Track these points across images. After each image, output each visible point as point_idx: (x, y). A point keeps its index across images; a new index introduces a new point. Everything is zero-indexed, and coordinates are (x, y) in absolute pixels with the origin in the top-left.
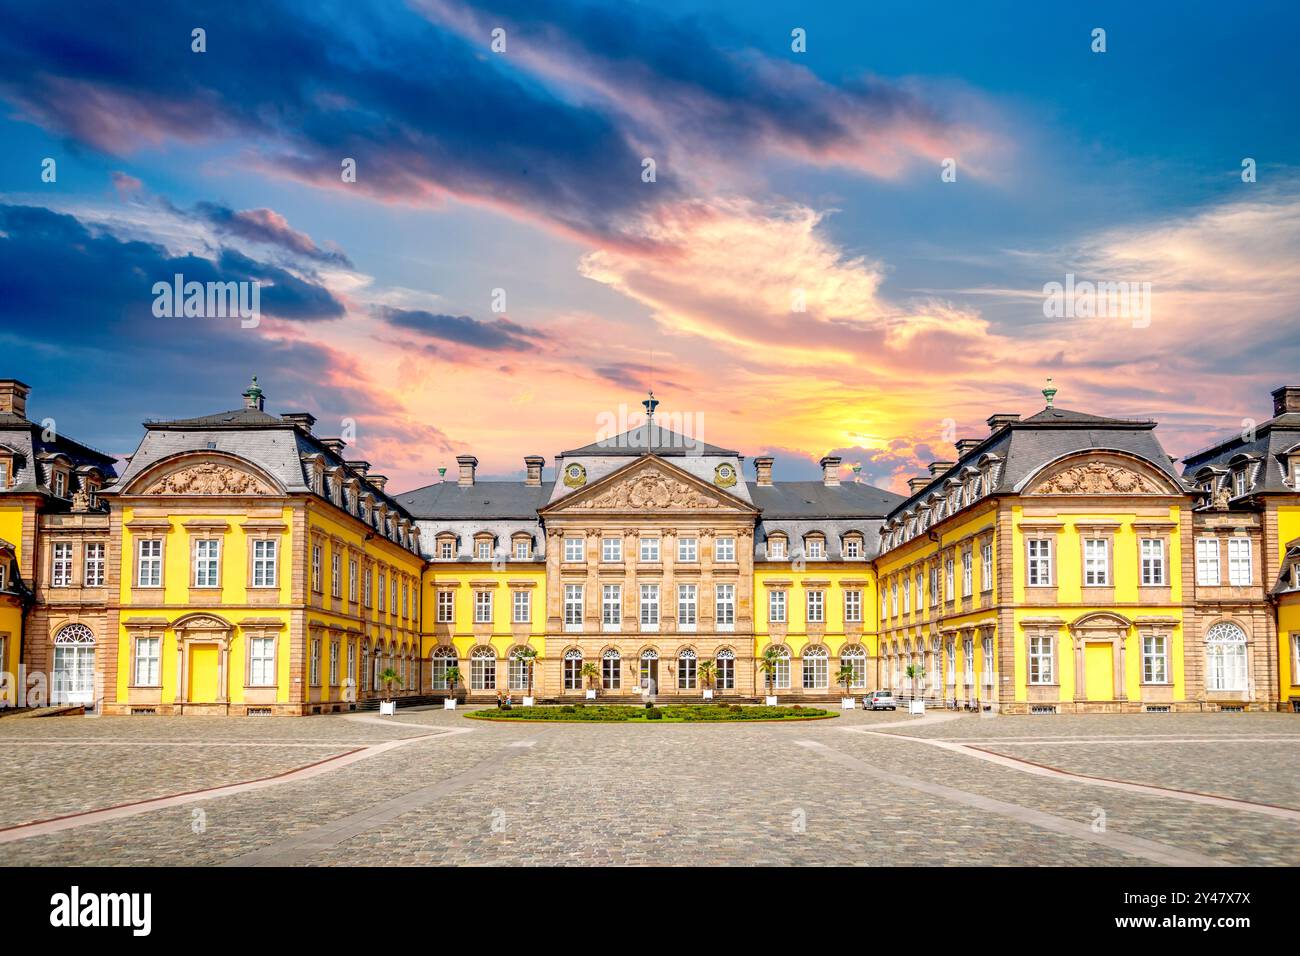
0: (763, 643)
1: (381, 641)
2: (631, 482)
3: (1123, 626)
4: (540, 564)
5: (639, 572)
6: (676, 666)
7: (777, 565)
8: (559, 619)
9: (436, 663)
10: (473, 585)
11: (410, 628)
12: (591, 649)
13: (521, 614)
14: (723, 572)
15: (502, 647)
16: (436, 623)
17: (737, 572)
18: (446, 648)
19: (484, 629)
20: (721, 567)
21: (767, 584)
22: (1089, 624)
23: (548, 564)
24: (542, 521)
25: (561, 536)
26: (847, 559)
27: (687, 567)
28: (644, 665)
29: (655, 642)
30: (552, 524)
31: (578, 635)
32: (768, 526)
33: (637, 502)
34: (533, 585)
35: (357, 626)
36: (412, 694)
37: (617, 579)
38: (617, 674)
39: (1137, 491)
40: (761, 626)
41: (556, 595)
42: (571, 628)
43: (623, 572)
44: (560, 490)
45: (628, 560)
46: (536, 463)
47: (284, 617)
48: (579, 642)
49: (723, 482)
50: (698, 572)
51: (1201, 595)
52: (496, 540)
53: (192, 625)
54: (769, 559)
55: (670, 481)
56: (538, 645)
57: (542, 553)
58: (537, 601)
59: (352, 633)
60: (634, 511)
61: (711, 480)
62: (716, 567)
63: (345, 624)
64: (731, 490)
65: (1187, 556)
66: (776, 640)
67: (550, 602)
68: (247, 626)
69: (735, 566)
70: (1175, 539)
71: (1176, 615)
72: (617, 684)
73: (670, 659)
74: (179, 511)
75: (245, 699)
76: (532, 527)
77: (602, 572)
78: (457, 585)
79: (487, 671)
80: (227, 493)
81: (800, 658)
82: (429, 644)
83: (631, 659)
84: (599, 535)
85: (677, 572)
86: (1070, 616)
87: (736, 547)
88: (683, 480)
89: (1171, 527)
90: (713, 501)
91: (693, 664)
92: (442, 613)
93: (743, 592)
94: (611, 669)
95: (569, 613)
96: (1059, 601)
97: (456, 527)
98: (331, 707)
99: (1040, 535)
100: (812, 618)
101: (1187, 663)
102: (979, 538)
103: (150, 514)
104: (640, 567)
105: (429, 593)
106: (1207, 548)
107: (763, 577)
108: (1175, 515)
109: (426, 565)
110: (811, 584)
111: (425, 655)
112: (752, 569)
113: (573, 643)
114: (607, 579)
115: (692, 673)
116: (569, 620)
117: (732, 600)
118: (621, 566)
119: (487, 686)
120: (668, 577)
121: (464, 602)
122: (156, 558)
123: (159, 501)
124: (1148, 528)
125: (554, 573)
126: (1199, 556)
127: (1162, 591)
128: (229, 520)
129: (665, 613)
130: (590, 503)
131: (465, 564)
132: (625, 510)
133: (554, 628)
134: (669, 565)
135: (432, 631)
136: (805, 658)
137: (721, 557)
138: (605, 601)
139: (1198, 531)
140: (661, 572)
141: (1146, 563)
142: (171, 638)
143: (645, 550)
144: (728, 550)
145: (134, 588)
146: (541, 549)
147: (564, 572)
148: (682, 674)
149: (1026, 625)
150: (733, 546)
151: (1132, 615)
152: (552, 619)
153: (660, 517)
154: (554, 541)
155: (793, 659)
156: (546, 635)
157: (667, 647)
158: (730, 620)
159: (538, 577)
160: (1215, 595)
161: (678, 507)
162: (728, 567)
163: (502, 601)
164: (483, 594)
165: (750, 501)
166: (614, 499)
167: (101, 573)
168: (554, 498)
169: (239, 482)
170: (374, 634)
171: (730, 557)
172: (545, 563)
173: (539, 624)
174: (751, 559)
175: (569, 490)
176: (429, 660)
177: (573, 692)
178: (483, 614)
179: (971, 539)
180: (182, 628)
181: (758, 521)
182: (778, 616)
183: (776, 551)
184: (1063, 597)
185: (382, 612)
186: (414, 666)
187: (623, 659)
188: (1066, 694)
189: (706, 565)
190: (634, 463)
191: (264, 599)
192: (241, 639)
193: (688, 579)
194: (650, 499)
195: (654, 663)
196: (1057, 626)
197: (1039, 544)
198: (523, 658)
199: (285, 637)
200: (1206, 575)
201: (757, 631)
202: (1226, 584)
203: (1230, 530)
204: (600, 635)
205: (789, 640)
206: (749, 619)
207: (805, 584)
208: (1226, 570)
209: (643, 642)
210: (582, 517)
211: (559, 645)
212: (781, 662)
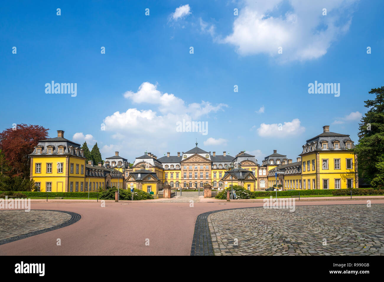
0: (213, 181)
2: (193, 158)
4: (180, 170)
5: (195, 171)
6: (200, 184)
7: (215, 169)
8: (183, 177)
9: (165, 184)
10: (170, 173)
11: (162, 179)
12: (188, 181)
13: (177, 177)
14: (207, 170)
15: (175, 181)
16: (165, 178)
17: (209, 170)
18: (166, 182)
19: (172, 179)
21: (213, 172)
24: (180, 163)
26: (225, 168)
28: (195, 184)
29: (197, 180)
30: (182, 164)
31: (186, 180)
32: (214, 163)
33: (194, 160)
34: (179, 172)
38: (191, 185)
39: (252, 165)
40: (212, 178)
41: (182, 174)
42: (185, 179)
43: (192, 171)
44: (183, 159)
45: (193, 169)
46: (179, 153)
50: (203, 170)
51: (259, 176)
52: (174, 166)
55: (199, 157)
56: (180, 181)
57: (180, 168)
58: (180, 175)
60: (194, 162)
61: (205, 157)
64: (208, 158)
65: (258, 172)
66: (215, 180)
70: (256, 170)
72: (191, 187)
76: (179, 164)
78: (168, 173)
79: (172, 185)
82: (164, 181)
83: (193, 183)
84: (189, 165)
85: (200, 170)
87: (209, 167)
88: (201, 157)
89: (256, 169)
90: (205, 160)
91: (202, 183)
93: (210, 173)
94: (191, 184)
97: (168, 164)
100: (220, 177)
101: (257, 184)
103: (137, 169)
105: (164, 174)
106: (260, 171)
107: (213, 171)
108: (256, 167)
109: (164, 170)
112: (211, 170)
113: (185, 181)
114: (190, 172)
115: (202, 185)
117: (208, 174)
120: (199, 171)
121: (169, 175)
123: (138, 167)
125: (182, 171)
129: (198, 176)
130: (187, 161)
131: (169, 170)
132: (192, 162)
133: (182, 179)
134: (199, 169)
136: (219, 182)
137: (206, 168)
138: (190, 175)
139: (259, 169)
140: (198, 171)
143: (195, 167)
146: (180, 167)
147: (184, 171)
152: (182, 177)
153: (197, 163)
154: (182, 166)
155: (217, 183)
156: (181, 180)
157: (199, 181)
158: (208, 177)
159: (180, 171)
160: (262, 176)
161: (200, 161)
163: (175, 175)
164: (172, 174)
165: (211, 160)
166: (191, 160)
168: (182, 160)
173: (180, 178)
174: (211, 168)
175: (184, 159)
177: (185, 188)
178: (172, 177)
181: (212, 163)
182: (215, 176)
183: (215, 167)
189: (204, 169)
193: (202, 171)
194: (196, 160)
195: (197, 183)
198: (178, 183)
200: (260, 174)
201: (212, 179)
202: (262, 175)
203: (263, 169)
204: (189, 180)
205: (217, 180)
206: (211, 177)
207: (219, 172)
208: (262, 173)
209: (195, 180)
210: (186, 163)
211: (183, 181)
212: (215, 183)
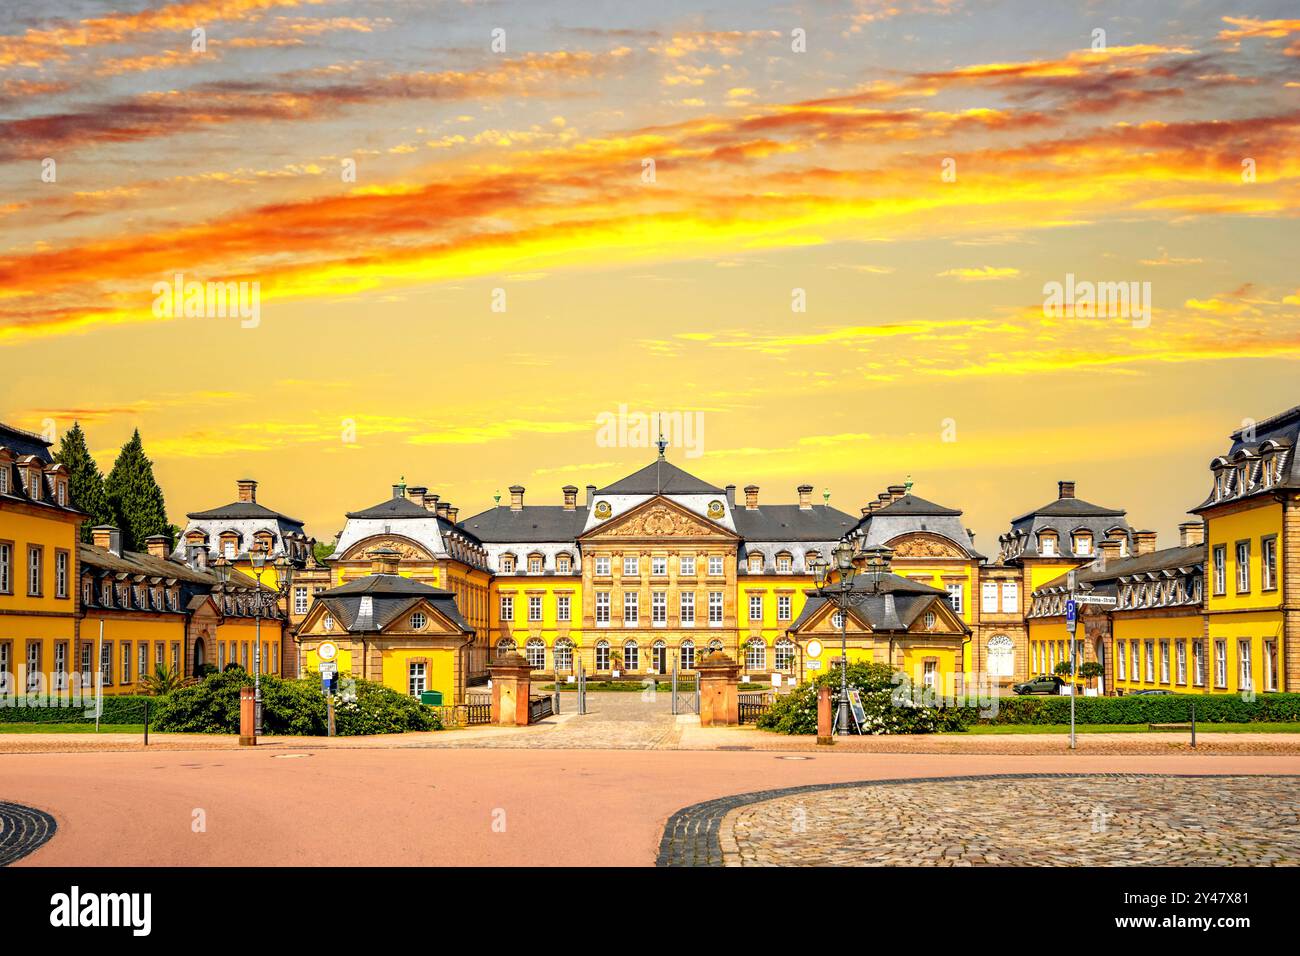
0: (744, 636)
2: (645, 515)
4: (577, 577)
5: (652, 583)
6: (679, 653)
7: (755, 577)
8: (592, 618)
9: (500, 650)
10: (528, 593)
12: (616, 640)
13: (564, 614)
14: (714, 583)
15: (549, 638)
16: (500, 621)
17: (724, 583)
18: (507, 640)
19: (536, 625)
20: (713, 579)
21: (748, 592)
23: (584, 577)
24: (578, 544)
25: (593, 556)
26: (807, 572)
27: (687, 579)
28: (656, 651)
29: (663, 635)
30: (587, 548)
31: (606, 630)
32: (749, 547)
33: (649, 530)
34: (573, 592)
37: (634, 588)
38: (635, 658)
39: (943, 556)
40: (742, 622)
41: (589, 600)
42: (600, 624)
43: (640, 583)
44: (592, 522)
45: (643, 574)
46: (570, 492)
48: (607, 635)
49: (714, 515)
50: (696, 583)
51: (984, 618)
52: (544, 558)
54: (749, 573)
55: (674, 515)
56: (577, 638)
57: (579, 568)
58: (576, 605)
60: (647, 537)
61: (705, 514)
62: (709, 579)
64: (720, 521)
65: (976, 594)
66: (754, 633)
67: (585, 604)
69: (723, 578)
70: (968, 586)
72: (635, 666)
73: (674, 648)
76: (570, 547)
77: (623, 583)
78: (515, 592)
79: (538, 657)
81: (773, 647)
82: (495, 636)
83: (645, 648)
84: (621, 556)
85: (680, 583)
87: (724, 564)
88: (683, 514)
89: (965, 578)
90: (707, 530)
91: (691, 651)
92: (504, 613)
93: (729, 598)
94: (631, 655)
95: (600, 614)
97: (514, 548)
100: (781, 617)
103: (355, 570)
104: (652, 579)
105: (494, 599)
106: (989, 590)
107: (744, 586)
108: (967, 570)
109: (493, 578)
110: (783, 591)
111: (492, 645)
112: (735, 580)
113: (602, 636)
114: (629, 588)
115: (691, 658)
116: (599, 619)
117: (721, 604)
118: (638, 579)
120: (673, 586)
121: (521, 606)
123: (359, 562)
124: (951, 578)
125: (588, 584)
126: (983, 595)
129: (671, 614)
130: (614, 532)
131: (521, 577)
132: (640, 537)
133: (588, 624)
135: (497, 626)
136: (777, 647)
137: (713, 571)
138: (627, 604)
139: (984, 580)
140: (668, 583)
143: (656, 566)
144: (718, 566)
146: (578, 565)
147: (596, 583)
148: (684, 658)
150: (721, 563)
152: (586, 618)
153: (666, 542)
154: (588, 560)
155: (767, 647)
156: (582, 629)
157: (673, 638)
158: (719, 619)
159: (576, 587)
160: (992, 619)
161: (680, 535)
162: (718, 579)
163: (549, 605)
164: (535, 598)
165: (735, 530)
166: (632, 529)
168: (588, 527)
169: (407, 552)
171: (719, 571)
172: (581, 576)
173: (577, 620)
174: (735, 573)
175: (599, 522)
176: (495, 648)
177: (603, 672)
178: (535, 614)
181: (741, 544)
182: (756, 613)
183: (755, 567)
187: (640, 647)
190: (647, 502)
193: (688, 588)
194: (659, 528)
195: (663, 651)
198: (567, 650)
200: (989, 606)
201: (740, 626)
202: (1000, 612)
203: (1004, 579)
204: (623, 630)
205: (764, 634)
206: (734, 618)
207: (776, 592)
208: (1000, 603)
209: (655, 635)
210: (609, 542)
211: (592, 637)
212: (758, 650)
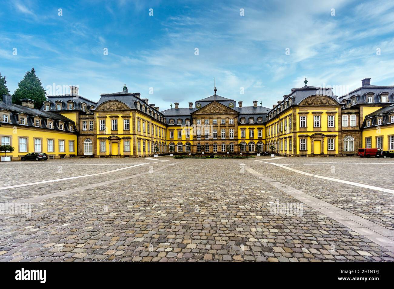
0: (240, 142)
1: (157, 142)
3: (323, 136)
5: (213, 127)
6: (221, 146)
7: (243, 125)
9: (170, 146)
10: (177, 130)
11: (164, 139)
12: (203, 143)
13: (188, 136)
15: (184, 143)
16: (170, 138)
18: (172, 143)
19: (180, 139)
20: (230, 125)
21: (241, 129)
22: (314, 136)
24: (191, 116)
25: (196, 119)
26: (258, 123)
27: (223, 125)
28: (214, 146)
29: (216, 142)
30: (194, 116)
31: (199, 140)
32: (241, 116)
33: (212, 111)
34: (190, 130)
35: (150, 139)
36: (165, 153)
38: (208, 148)
39: (327, 104)
40: (239, 138)
41: (195, 132)
45: (210, 124)
46: (191, 104)
47: (132, 136)
48: (200, 142)
49: (231, 107)
50: (226, 126)
51: (343, 129)
52: (182, 120)
53: (112, 138)
54: (241, 123)
55: (219, 107)
56: (191, 142)
58: (191, 133)
59: (148, 140)
60: (211, 113)
61: (228, 106)
62: (229, 125)
63: (147, 138)
64: (233, 108)
65: (340, 120)
66: (243, 141)
68: (123, 138)
69: (234, 125)
70: (337, 116)
71: (337, 134)
72: (208, 151)
73: (219, 145)
74: (108, 113)
75: (124, 154)
78: (174, 130)
79: (181, 148)
80: (118, 109)
81: (248, 145)
82: (169, 143)
84: (204, 119)
85: (221, 126)
86: (310, 134)
87: (234, 121)
88: (222, 106)
89: (336, 113)
90: (229, 111)
91: (224, 146)
92: (171, 136)
93: (235, 130)
96: (308, 131)
97: (174, 118)
98: (144, 156)
99: (303, 115)
100: (251, 136)
101: (339, 145)
102: (289, 116)
103: (102, 114)
104: (213, 125)
105: (168, 132)
106: (345, 118)
107: (240, 127)
108: (337, 110)
109: (168, 126)
110: (251, 129)
111: (168, 145)
112: (237, 125)
115: (224, 148)
116: (198, 137)
117: (233, 132)
119: (181, 151)
120: (219, 127)
121: (176, 134)
122: (104, 124)
123: (103, 111)
124: (330, 113)
125: (194, 127)
126: (343, 119)
127: (333, 128)
128: (119, 115)
129: (219, 135)
130: (202, 112)
131: (176, 125)
132: (209, 113)
133: (195, 139)
135: (169, 140)
137: (231, 123)
139: (342, 113)
140: (217, 126)
141: (329, 121)
142: (107, 141)
143: (214, 122)
144: (232, 121)
145: (100, 131)
146: (191, 122)
148: (222, 148)
149: (299, 136)
151: (325, 134)
153: (217, 114)
154: (194, 120)
156: (193, 140)
157: (219, 143)
158: (233, 137)
160: (346, 129)
161: (221, 112)
162: (232, 125)
163: (184, 133)
164: (180, 132)
165: (237, 111)
166: (207, 111)
167: (93, 127)
168: (194, 111)
169: (121, 107)
170: (155, 140)
171: (232, 123)
172: (192, 125)
173: (191, 138)
174: (237, 123)
175: (197, 109)
177: (199, 153)
178: (180, 136)
179: (286, 117)
180: (110, 139)
181: (239, 115)
182: (243, 136)
183: (243, 122)
184: (308, 130)
185: (157, 136)
186: (165, 147)
187: (210, 145)
188: (309, 152)
190: (211, 103)
191: (127, 132)
192: (122, 141)
193: (223, 128)
194: (215, 110)
195: (216, 146)
196: (307, 136)
197: (303, 117)
198: (188, 145)
199: (132, 141)
200: (345, 124)
202: (349, 126)
203: (351, 113)
204: (204, 140)
205: (246, 141)
206: (237, 136)
207: (249, 129)
208: (349, 123)
209: (214, 142)
210: (200, 115)
211: (195, 142)
212: (244, 146)
